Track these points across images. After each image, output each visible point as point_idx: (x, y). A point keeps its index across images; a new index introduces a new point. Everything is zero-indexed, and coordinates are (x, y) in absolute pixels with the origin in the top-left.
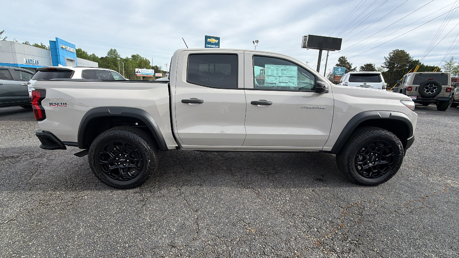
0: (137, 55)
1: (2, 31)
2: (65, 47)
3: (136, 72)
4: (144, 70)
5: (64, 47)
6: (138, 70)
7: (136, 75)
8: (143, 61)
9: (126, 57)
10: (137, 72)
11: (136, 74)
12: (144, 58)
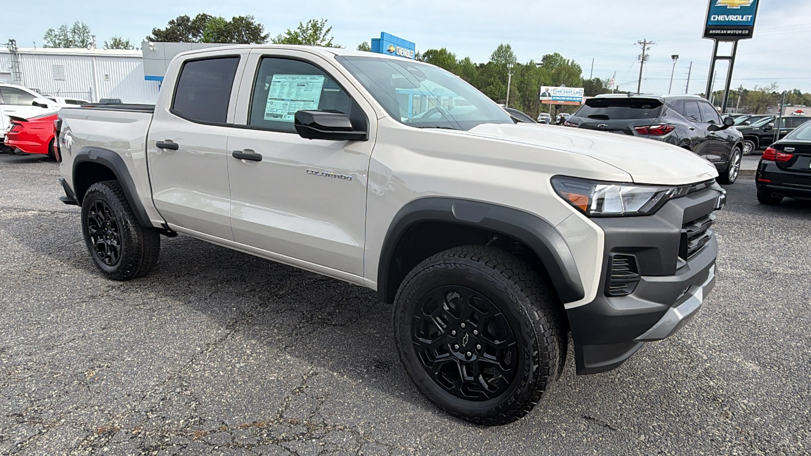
0: (556, 54)
1: (329, 28)
2: (394, 49)
3: (541, 95)
4: (559, 88)
5: (392, 49)
6: (547, 90)
7: (541, 101)
8: (565, 68)
9: (529, 61)
10: (544, 95)
11: (541, 98)
12: (568, 61)
